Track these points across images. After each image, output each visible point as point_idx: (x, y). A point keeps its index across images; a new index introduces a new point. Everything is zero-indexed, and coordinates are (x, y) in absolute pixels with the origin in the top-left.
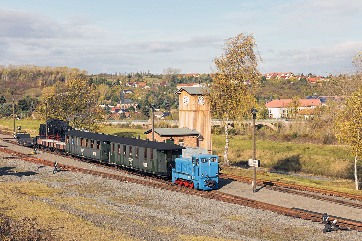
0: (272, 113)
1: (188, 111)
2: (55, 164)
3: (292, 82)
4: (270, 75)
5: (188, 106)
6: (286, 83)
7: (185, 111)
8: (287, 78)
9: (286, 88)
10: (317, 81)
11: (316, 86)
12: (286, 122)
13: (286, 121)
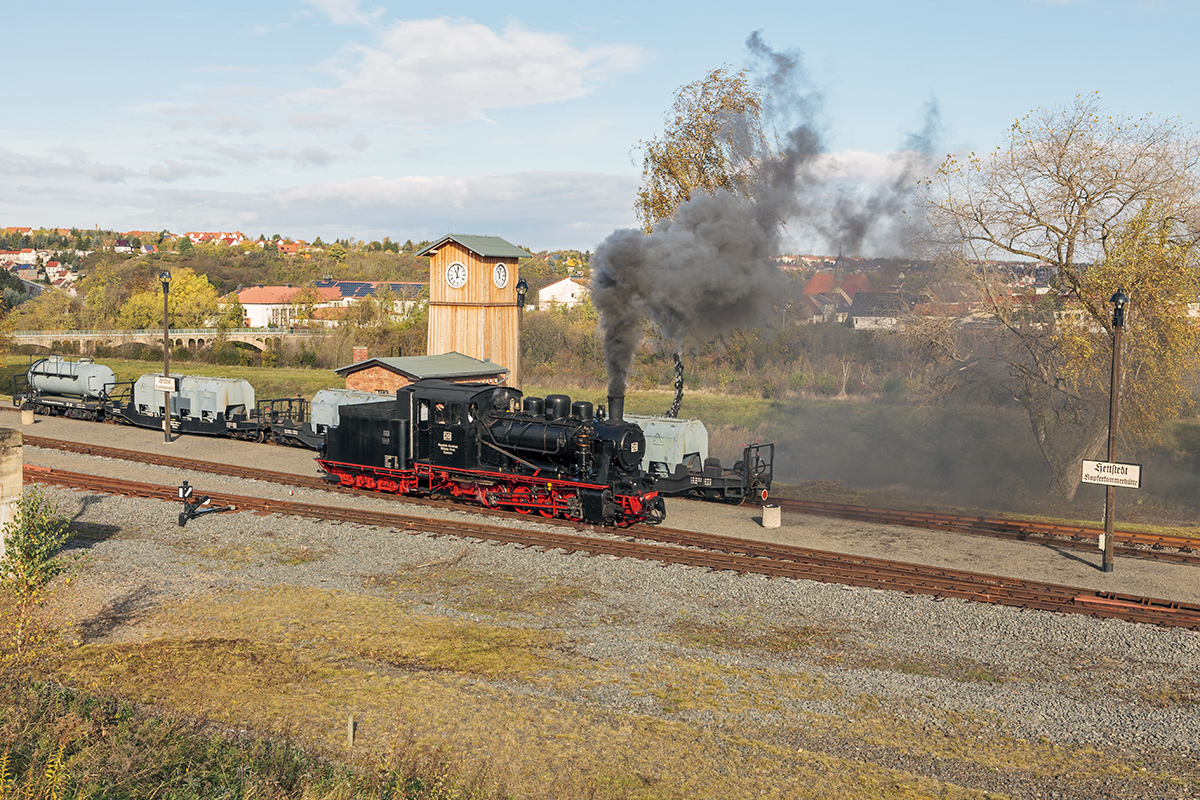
0: (248, 317)
1: (464, 305)
2: (185, 492)
3: (247, 253)
4: (196, 235)
5: (466, 290)
6: (236, 253)
7: (455, 305)
8: (235, 243)
9: (236, 264)
10: (300, 250)
11: (299, 262)
12: (290, 336)
13: (292, 332)
